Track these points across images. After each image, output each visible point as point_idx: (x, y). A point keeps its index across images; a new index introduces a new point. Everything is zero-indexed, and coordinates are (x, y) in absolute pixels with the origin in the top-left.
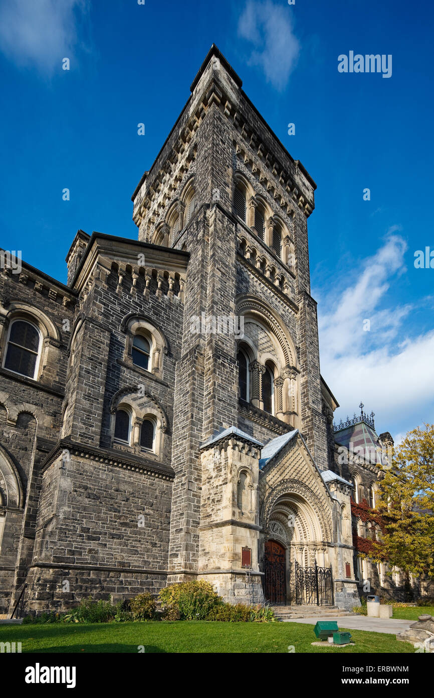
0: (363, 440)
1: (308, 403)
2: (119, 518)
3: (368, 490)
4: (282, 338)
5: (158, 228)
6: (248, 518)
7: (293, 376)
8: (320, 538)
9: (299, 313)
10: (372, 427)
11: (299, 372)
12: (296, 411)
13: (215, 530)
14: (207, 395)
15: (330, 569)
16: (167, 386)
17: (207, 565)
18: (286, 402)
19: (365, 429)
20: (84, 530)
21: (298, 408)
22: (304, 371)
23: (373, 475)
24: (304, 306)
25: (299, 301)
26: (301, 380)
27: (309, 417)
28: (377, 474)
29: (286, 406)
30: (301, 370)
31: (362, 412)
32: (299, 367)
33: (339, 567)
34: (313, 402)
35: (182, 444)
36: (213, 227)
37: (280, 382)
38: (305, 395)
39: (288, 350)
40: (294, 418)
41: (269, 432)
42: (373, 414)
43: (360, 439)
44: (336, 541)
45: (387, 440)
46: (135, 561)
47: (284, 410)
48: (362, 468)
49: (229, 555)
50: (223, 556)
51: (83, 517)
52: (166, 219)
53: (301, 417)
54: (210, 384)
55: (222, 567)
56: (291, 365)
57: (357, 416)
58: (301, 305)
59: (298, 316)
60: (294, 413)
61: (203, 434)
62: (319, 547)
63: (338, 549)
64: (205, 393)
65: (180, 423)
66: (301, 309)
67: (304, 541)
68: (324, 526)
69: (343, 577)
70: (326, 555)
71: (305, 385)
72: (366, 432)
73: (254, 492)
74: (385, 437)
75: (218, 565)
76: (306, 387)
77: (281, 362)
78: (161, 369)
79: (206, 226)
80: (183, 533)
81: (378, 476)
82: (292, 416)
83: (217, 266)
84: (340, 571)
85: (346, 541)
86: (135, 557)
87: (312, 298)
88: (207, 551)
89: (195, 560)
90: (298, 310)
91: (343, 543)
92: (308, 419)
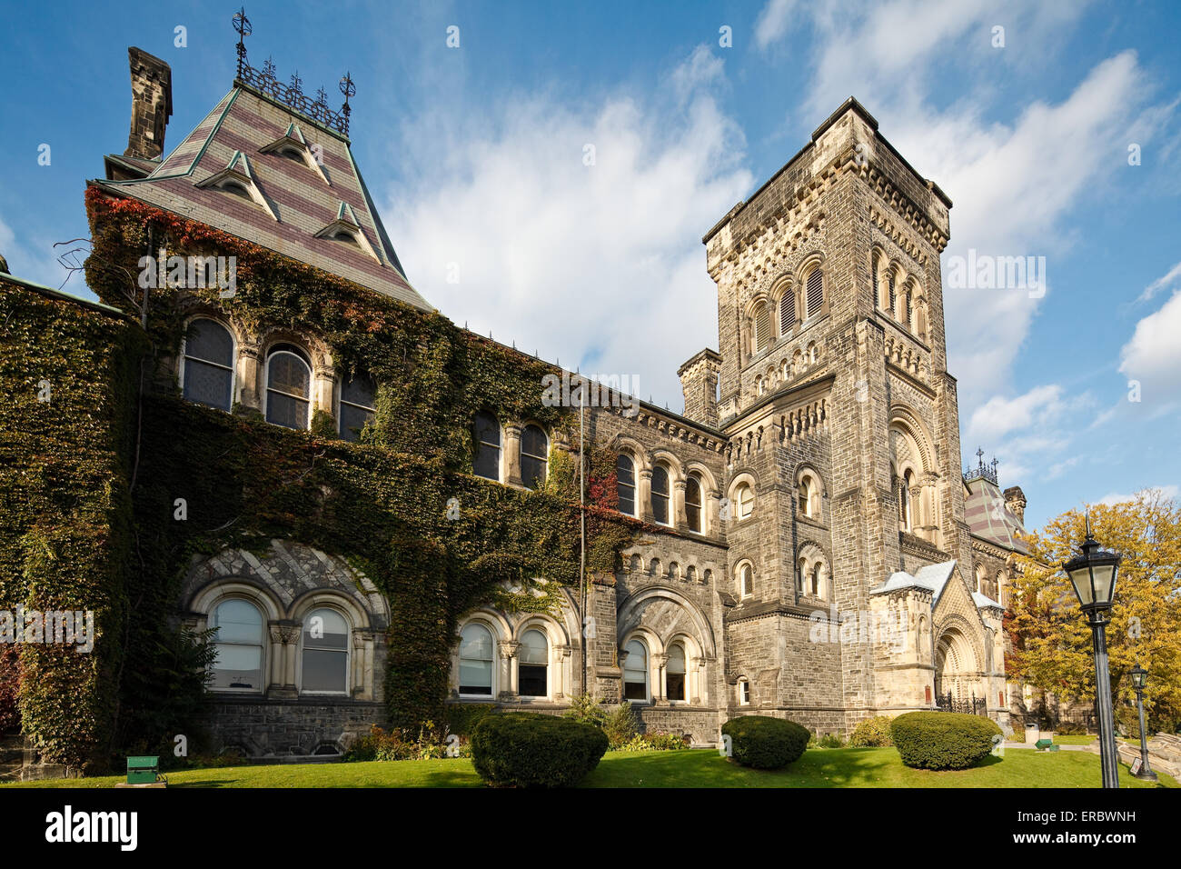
0: (983, 506)
1: (951, 515)
2: (812, 664)
3: (995, 584)
4: (920, 438)
5: (756, 298)
6: (927, 660)
7: (932, 483)
8: (973, 668)
9: (937, 399)
10: (994, 483)
11: (939, 477)
12: (936, 524)
13: (895, 671)
14: (873, 540)
15: (984, 700)
16: (827, 530)
17: (888, 702)
18: (925, 515)
19: (985, 490)
20: (796, 678)
21: (939, 522)
22: (945, 474)
23: (1001, 562)
24: (944, 392)
25: (936, 384)
26: (941, 485)
27: (953, 531)
28: (1006, 559)
29: (926, 519)
30: (942, 474)
31: (981, 463)
32: (938, 471)
33: (994, 696)
34: (957, 512)
35: (850, 590)
36: (864, 345)
37: (916, 492)
38: (947, 505)
39: (926, 451)
40: (936, 534)
41: (917, 559)
42: (995, 463)
43: (977, 505)
44: (989, 669)
45: (1015, 499)
46: (825, 702)
47: (923, 525)
48: (986, 556)
49: (914, 694)
50: (908, 694)
51: (794, 667)
52: (772, 291)
53: (942, 531)
54: (875, 529)
55: (908, 704)
56: (930, 470)
57: (972, 469)
58: (939, 390)
59: (936, 403)
60: (936, 528)
61: (871, 579)
62: (971, 678)
63: (992, 679)
64: (870, 537)
65: (843, 565)
66: (940, 395)
67: (956, 672)
68: (978, 657)
69: (997, 707)
70: (980, 685)
71: (947, 493)
72: (986, 494)
73: (929, 636)
74: (1014, 494)
75: (903, 702)
76: (949, 495)
77: (918, 468)
78: (821, 512)
79: (856, 344)
80: (862, 675)
81: (1007, 563)
82: (934, 531)
83: (873, 394)
84: (995, 701)
85: (999, 669)
86: (824, 698)
87: (950, 376)
88: (886, 689)
89: (873, 698)
90: (935, 395)
91: (997, 672)
92: (952, 534)
